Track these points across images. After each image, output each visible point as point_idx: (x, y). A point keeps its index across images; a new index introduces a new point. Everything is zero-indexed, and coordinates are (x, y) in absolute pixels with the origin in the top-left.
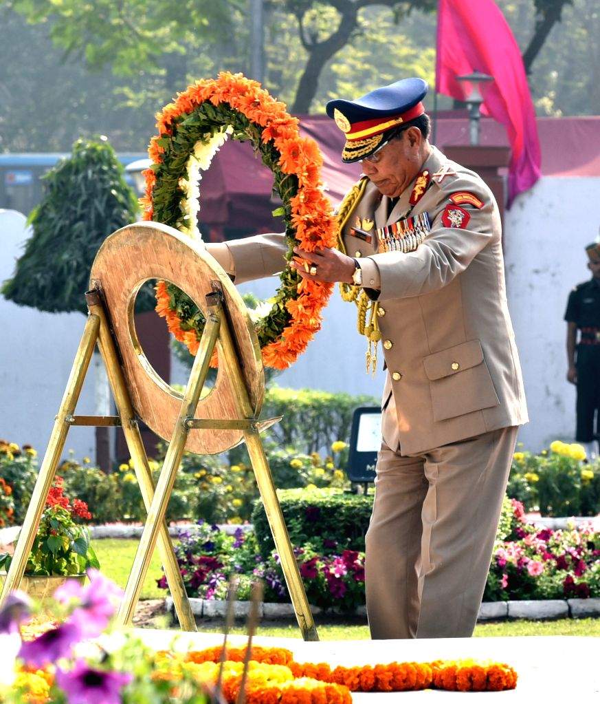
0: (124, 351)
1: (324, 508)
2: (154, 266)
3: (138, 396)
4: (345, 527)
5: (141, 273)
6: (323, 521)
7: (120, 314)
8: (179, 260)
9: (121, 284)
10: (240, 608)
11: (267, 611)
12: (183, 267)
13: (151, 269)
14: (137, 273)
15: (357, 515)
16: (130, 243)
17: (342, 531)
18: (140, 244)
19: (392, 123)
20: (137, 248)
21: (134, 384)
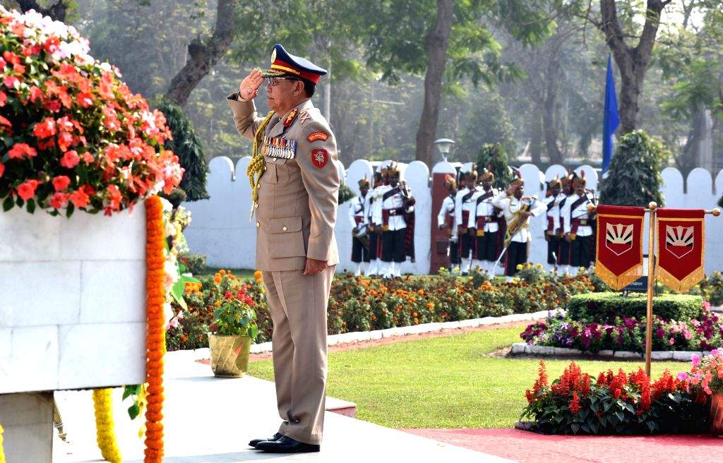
1: (597, 302)
4: (607, 312)
6: (597, 309)
10: (542, 349)
11: (556, 352)
15: (613, 306)
17: (605, 314)
19: (294, 71)
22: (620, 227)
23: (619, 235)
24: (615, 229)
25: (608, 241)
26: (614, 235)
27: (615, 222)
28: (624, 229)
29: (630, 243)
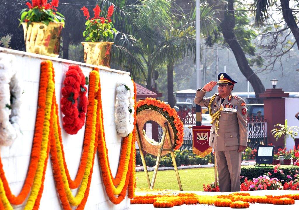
0: (141, 136)
2: (151, 118)
3: (143, 144)
5: (147, 119)
7: (141, 128)
8: (157, 116)
9: (142, 122)
12: (158, 118)
13: (150, 118)
14: (146, 119)
16: (145, 113)
18: (148, 113)
20: (147, 114)
21: (142, 142)
22: (202, 134)
23: (202, 137)
24: (200, 135)
25: (198, 139)
26: (200, 137)
27: (200, 132)
28: (204, 135)
29: (207, 139)
